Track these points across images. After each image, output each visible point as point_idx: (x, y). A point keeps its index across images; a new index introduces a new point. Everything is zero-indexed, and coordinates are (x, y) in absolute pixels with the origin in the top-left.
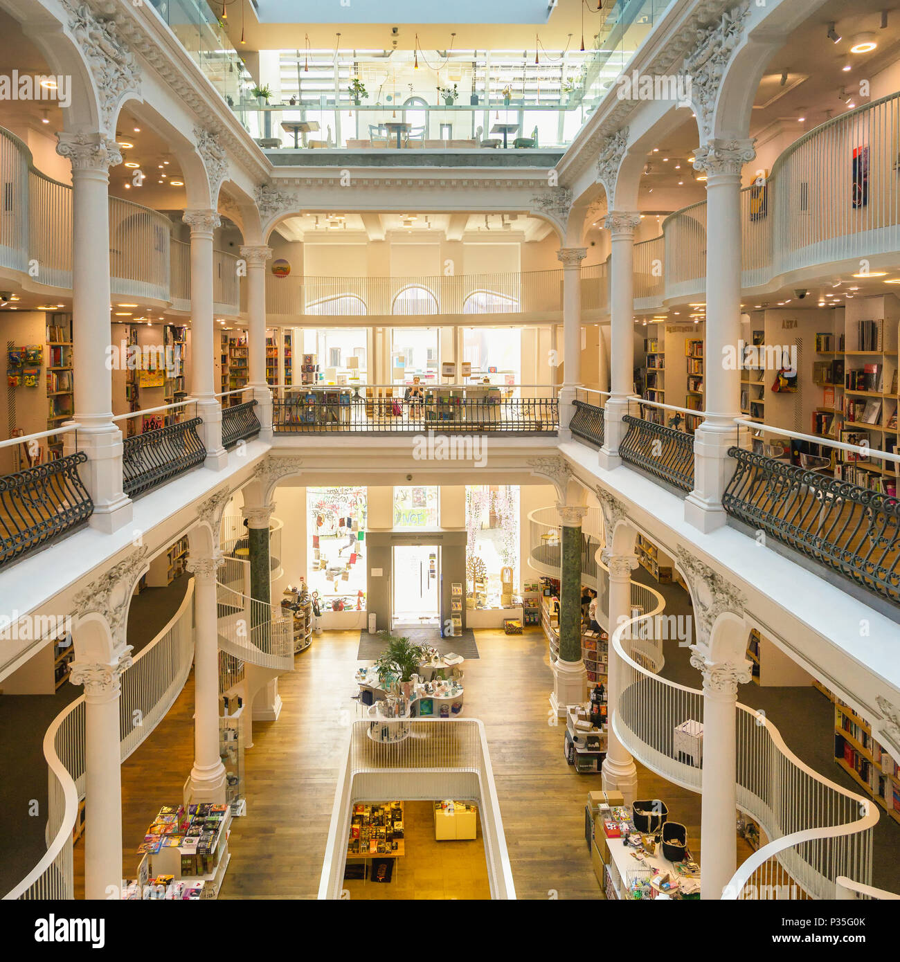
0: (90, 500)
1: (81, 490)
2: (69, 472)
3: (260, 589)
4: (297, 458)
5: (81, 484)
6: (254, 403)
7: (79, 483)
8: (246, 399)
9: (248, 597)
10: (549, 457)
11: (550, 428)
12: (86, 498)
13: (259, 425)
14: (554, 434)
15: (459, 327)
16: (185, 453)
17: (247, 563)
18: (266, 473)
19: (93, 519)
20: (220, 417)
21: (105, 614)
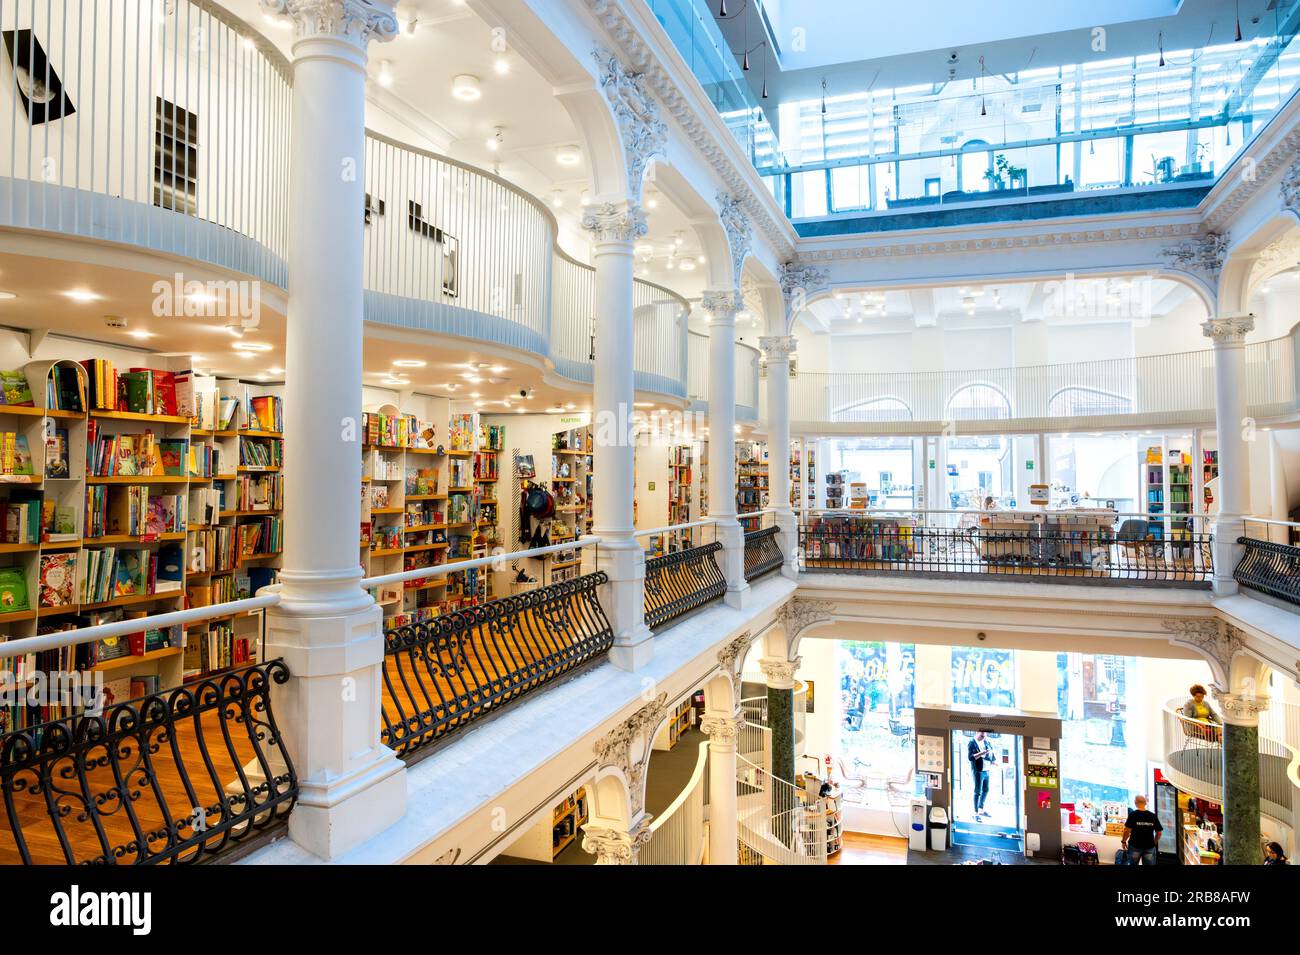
0: (610, 630)
1: (601, 616)
2: (588, 593)
3: (783, 762)
4: (829, 602)
5: (601, 609)
6: (776, 529)
7: (597, 608)
8: (765, 525)
9: (769, 772)
10: (1198, 619)
11: (1199, 577)
12: (606, 627)
13: (782, 557)
14: (1207, 586)
15: (1046, 435)
16: (703, 584)
17: (768, 731)
18: (790, 618)
19: (613, 653)
20: (742, 543)
21: (624, 770)
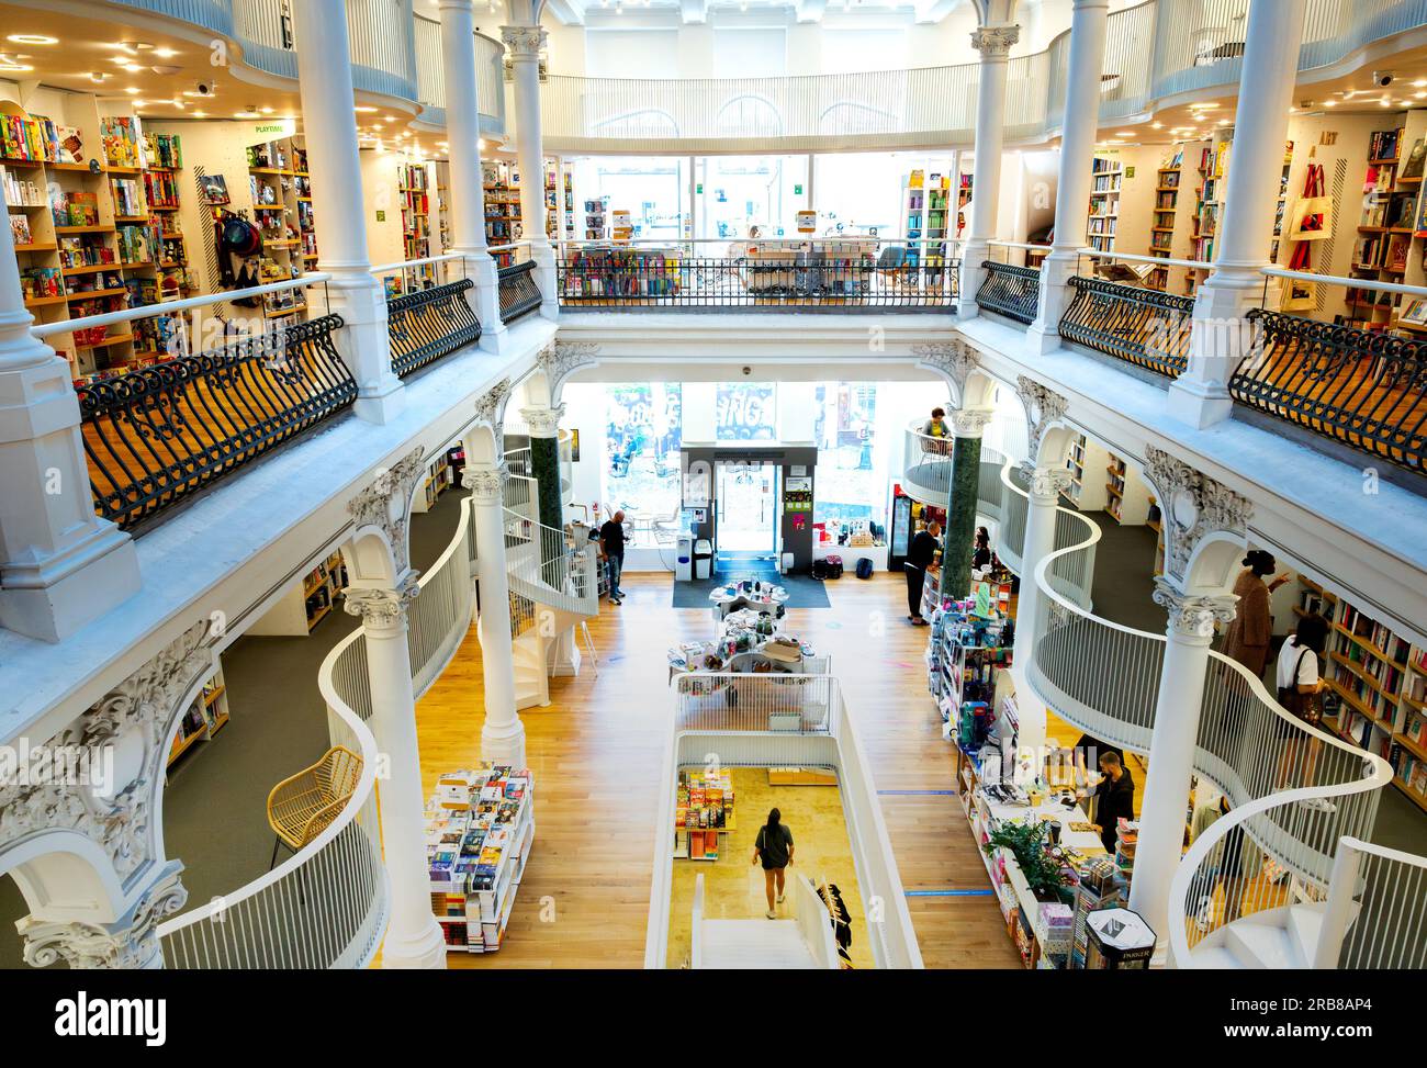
0: (352, 380)
1: (340, 365)
2: (322, 340)
3: (550, 510)
4: (593, 343)
5: (338, 357)
6: (532, 265)
7: (334, 356)
8: (520, 259)
9: (536, 521)
10: (942, 343)
11: (946, 302)
12: (348, 377)
13: (540, 296)
14: (952, 310)
15: (814, 155)
16: (454, 327)
17: (533, 482)
18: (552, 362)
19: (358, 406)
20: (496, 281)
21: (384, 528)
